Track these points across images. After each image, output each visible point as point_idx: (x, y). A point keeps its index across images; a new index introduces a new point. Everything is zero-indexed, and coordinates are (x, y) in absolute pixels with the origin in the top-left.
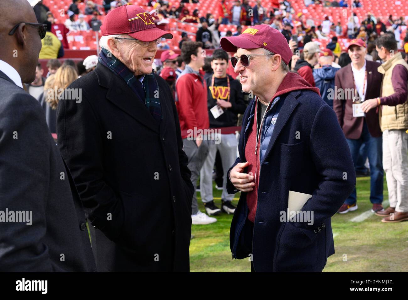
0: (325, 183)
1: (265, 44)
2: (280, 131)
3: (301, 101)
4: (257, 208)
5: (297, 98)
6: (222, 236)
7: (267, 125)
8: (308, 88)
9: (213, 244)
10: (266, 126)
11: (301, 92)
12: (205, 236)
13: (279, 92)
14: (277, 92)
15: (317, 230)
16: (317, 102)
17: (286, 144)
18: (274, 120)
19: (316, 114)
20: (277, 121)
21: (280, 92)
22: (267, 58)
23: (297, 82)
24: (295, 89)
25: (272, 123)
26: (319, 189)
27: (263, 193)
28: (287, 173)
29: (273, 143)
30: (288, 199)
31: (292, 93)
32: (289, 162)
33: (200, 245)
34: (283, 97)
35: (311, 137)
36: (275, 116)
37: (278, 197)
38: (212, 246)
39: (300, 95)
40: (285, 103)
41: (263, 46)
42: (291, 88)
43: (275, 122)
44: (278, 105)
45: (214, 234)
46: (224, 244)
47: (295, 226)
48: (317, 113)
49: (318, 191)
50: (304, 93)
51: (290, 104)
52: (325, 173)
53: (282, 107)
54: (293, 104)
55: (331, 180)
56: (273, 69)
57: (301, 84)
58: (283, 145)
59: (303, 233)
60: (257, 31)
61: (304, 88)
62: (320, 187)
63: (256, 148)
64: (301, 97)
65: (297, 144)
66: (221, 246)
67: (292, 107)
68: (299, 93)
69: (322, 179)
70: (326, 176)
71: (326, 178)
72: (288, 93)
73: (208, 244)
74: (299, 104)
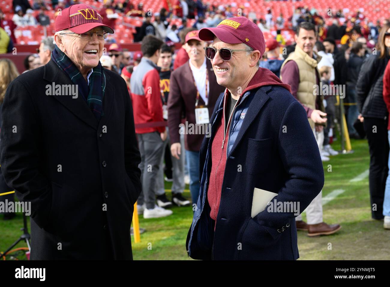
0: (292, 181)
1: (247, 40)
2: (248, 126)
3: (271, 97)
4: (220, 204)
5: (267, 93)
6: (173, 229)
7: (236, 120)
8: (279, 84)
9: (165, 238)
10: (234, 121)
11: (272, 88)
12: (157, 229)
13: (249, 87)
14: (247, 87)
15: (281, 230)
16: (288, 99)
17: (254, 139)
18: (243, 114)
19: (286, 111)
20: (247, 116)
21: (251, 86)
22: (247, 54)
23: (268, 77)
24: (266, 84)
25: (241, 118)
26: (285, 187)
27: (227, 188)
28: (253, 169)
29: (241, 137)
30: (253, 196)
31: (263, 87)
32: (256, 158)
33: (151, 239)
34: (253, 92)
35: (279, 133)
36: (244, 110)
37: (242, 193)
38: (164, 240)
39: (271, 90)
40: (255, 97)
41: (245, 42)
42: (262, 83)
43: (244, 117)
44: (248, 100)
45: (166, 228)
46: (176, 237)
47: (258, 224)
48: (287, 109)
49: (284, 189)
50: (275, 89)
51: (260, 100)
52: (292, 171)
53: (252, 102)
54: (263, 99)
55: (299, 178)
56: (250, 65)
57: (272, 79)
58: (250, 140)
59: (267, 231)
60: (239, 25)
61: (275, 83)
62: (286, 184)
63: (223, 143)
64: (271, 92)
65: (265, 139)
66: (173, 239)
67: (262, 101)
68: (270, 88)
69: (289, 177)
70: (293, 174)
71: (293, 176)
72: (259, 88)
73: (160, 238)
74: (270, 100)
